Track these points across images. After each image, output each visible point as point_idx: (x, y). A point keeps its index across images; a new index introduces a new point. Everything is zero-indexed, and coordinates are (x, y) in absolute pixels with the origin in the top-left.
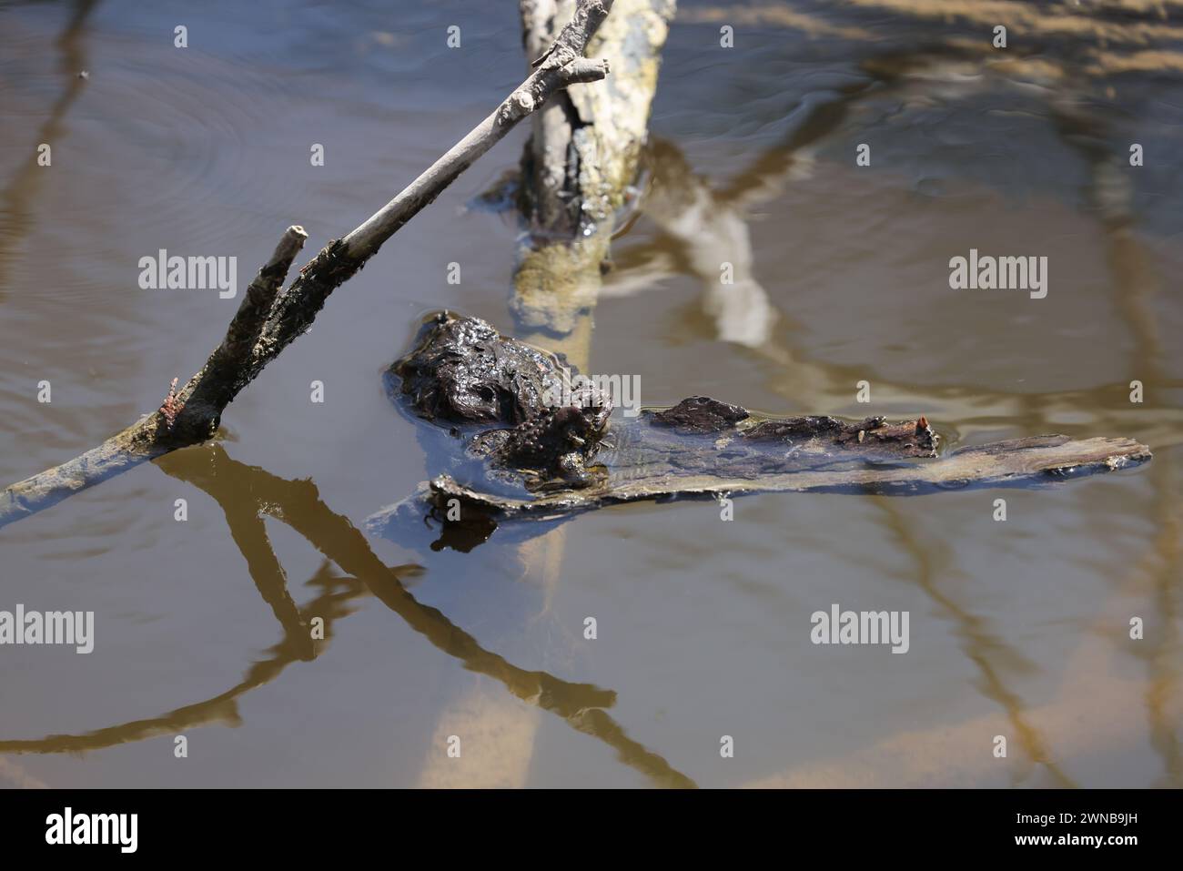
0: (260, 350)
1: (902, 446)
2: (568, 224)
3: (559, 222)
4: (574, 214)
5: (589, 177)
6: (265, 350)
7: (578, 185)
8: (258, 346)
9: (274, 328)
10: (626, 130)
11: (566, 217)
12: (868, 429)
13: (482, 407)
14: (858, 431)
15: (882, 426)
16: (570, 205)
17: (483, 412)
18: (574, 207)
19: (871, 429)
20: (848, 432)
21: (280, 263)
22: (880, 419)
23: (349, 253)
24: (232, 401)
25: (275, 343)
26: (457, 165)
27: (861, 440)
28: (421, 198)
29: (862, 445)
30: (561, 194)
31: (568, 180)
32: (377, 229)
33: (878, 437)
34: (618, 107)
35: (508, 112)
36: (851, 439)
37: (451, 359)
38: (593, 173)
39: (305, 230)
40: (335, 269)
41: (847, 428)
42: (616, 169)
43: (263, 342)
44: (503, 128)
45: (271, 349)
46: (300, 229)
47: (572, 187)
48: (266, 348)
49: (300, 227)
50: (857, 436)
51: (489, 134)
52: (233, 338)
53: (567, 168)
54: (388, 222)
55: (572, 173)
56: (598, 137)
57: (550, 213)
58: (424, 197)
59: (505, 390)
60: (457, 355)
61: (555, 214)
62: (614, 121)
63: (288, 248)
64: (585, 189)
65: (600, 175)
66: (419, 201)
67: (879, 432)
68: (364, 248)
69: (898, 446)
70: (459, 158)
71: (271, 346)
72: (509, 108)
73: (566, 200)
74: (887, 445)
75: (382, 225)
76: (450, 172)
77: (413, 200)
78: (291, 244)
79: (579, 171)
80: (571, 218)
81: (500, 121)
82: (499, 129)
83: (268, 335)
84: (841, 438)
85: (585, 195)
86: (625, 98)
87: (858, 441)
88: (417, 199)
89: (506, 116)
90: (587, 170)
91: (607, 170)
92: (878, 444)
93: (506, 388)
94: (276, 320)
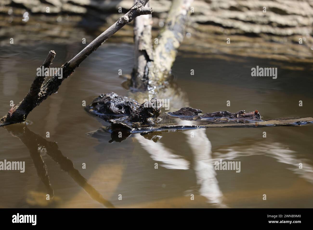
0: (41, 95)
1: (251, 118)
2: (144, 87)
3: (141, 87)
4: (145, 84)
5: (151, 75)
6: (42, 95)
7: (148, 77)
8: (40, 93)
9: (45, 89)
10: (164, 66)
11: (143, 86)
12: (240, 114)
13: (119, 110)
14: (236, 115)
15: (244, 113)
16: (145, 82)
17: (119, 112)
18: (146, 83)
19: (241, 114)
20: (234, 115)
21: (47, 63)
22: (243, 111)
23: (70, 66)
24: (31, 111)
25: (45, 93)
26: (104, 37)
27: (238, 117)
28: (92, 47)
29: (238, 118)
30: (142, 79)
31: (144, 75)
32: (78, 58)
33: (243, 116)
34: (162, 60)
35: (120, 21)
36: (234, 117)
37: (108, 99)
38: (152, 74)
39: (55, 52)
40: (65, 71)
41: (233, 114)
42: (160, 75)
43: (41, 93)
44: (119, 26)
45: (44, 95)
46: (53, 52)
47: (146, 77)
48: (43, 94)
49: (53, 51)
50: (236, 116)
51: (114, 28)
52: (32, 89)
53: (144, 72)
54: (82, 55)
55: (146, 74)
56: (155, 66)
57: (138, 85)
58: (93, 47)
59: (126, 106)
60: (110, 98)
61: (140, 84)
62: (161, 63)
63: (49, 58)
64: (149, 78)
65: (155, 75)
66: (92, 49)
67: (243, 115)
68: (74, 64)
69: (249, 118)
70: (104, 35)
71: (44, 94)
72: (121, 20)
73: (144, 81)
74: (246, 118)
75: (80, 56)
76: (102, 39)
77: (90, 48)
78: (50, 56)
79: (148, 73)
80: (145, 86)
81: (118, 24)
82: (117, 27)
83: (43, 91)
84: (231, 117)
85: (149, 80)
86: (165, 59)
87: (237, 117)
88: (91, 48)
89: (120, 22)
90: (151, 73)
91: (157, 74)
92: (243, 117)
93: (126, 105)
94: (46, 86)
